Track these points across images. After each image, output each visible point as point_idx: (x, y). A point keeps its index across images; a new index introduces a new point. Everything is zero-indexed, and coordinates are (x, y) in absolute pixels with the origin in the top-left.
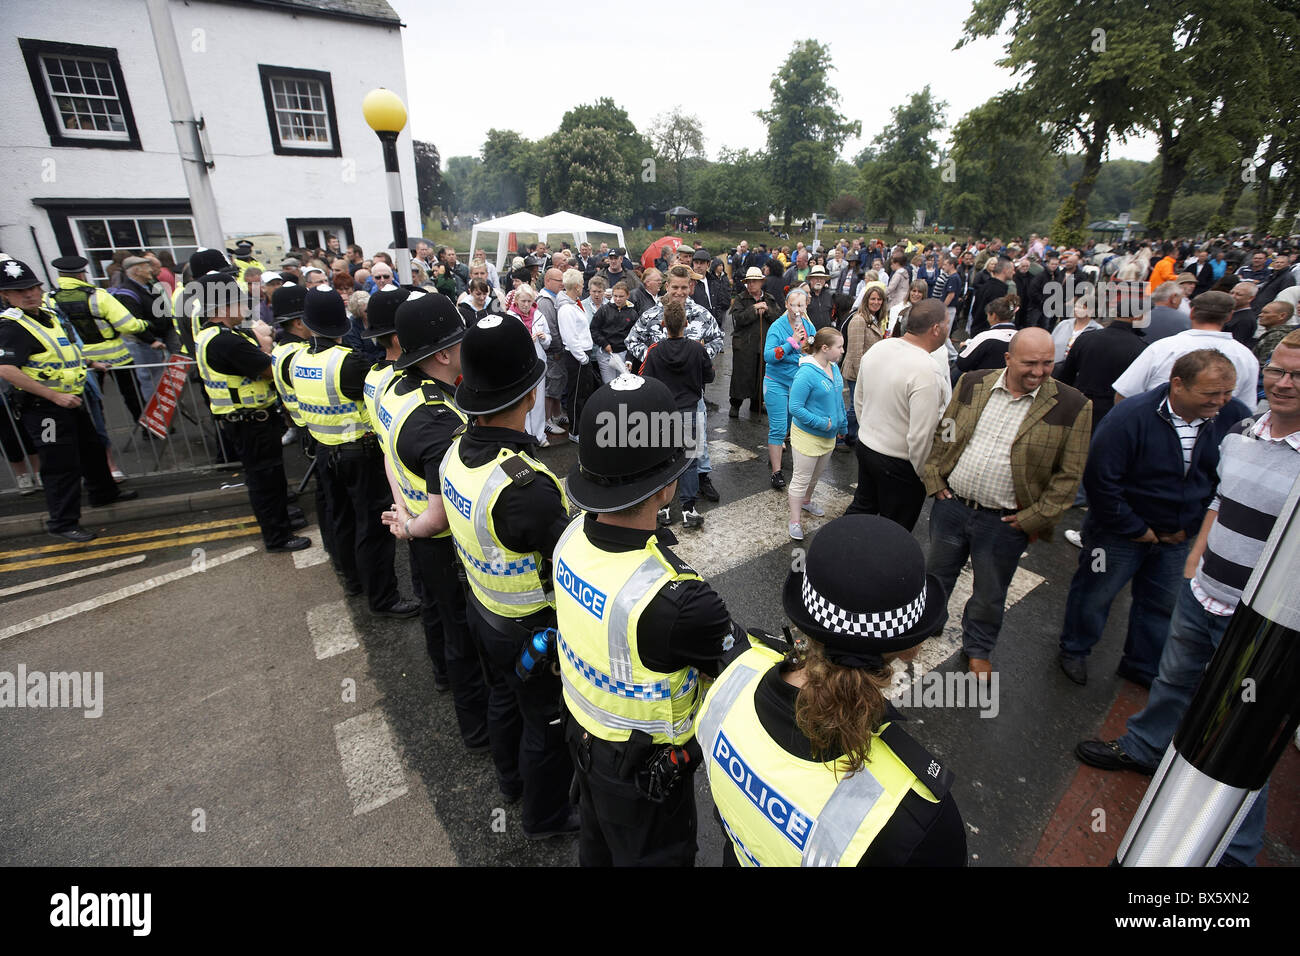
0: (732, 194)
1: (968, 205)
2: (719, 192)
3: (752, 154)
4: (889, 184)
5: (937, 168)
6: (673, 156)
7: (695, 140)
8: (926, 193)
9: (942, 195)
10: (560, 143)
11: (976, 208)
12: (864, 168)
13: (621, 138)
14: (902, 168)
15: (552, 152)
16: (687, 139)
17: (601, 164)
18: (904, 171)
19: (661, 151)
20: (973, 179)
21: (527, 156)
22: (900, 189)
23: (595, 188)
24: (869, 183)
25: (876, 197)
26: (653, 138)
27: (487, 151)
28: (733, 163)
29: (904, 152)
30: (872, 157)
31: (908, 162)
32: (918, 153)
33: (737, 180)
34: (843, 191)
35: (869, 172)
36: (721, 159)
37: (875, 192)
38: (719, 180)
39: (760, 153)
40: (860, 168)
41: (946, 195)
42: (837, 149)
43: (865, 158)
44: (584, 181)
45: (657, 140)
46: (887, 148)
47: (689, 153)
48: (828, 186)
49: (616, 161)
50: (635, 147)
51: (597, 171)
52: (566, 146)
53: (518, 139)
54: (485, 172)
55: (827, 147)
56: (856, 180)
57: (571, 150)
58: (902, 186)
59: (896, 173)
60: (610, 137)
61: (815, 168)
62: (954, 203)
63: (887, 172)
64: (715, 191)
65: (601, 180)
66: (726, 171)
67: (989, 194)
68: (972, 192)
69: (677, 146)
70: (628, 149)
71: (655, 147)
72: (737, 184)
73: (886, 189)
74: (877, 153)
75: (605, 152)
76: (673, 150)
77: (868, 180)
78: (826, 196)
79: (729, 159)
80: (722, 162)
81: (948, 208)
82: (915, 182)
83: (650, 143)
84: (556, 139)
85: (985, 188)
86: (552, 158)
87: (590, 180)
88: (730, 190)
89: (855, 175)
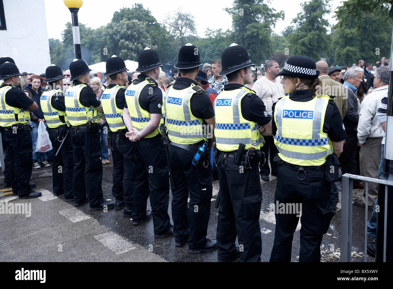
0: (214, 54)
1: (350, 53)
2: (207, 53)
3: (224, 32)
4: (303, 44)
5: (330, 35)
6: (179, 34)
7: (191, 25)
8: (326, 48)
9: (334, 49)
10: (113, 29)
11: (355, 55)
12: (289, 36)
13: (148, 25)
14: (310, 35)
15: (108, 34)
16: (186, 25)
17: (138, 40)
18: (311, 37)
19: (171, 32)
20: (352, 39)
21: (91, 37)
22: (310, 47)
23: (134, 53)
24: (292, 44)
25: (297, 52)
26: (166, 25)
27: (65, 35)
28: (214, 37)
29: (310, 27)
30: (292, 31)
31: (313, 32)
32: (318, 27)
33: (217, 46)
34: (278, 50)
35: (291, 39)
36: (206, 35)
37: (296, 49)
38: (206, 47)
39: (228, 31)
40: (286, 37)
41: (337, 49)
42: (272, 27)
43: (288, 32)
44: (128, 50)
45: (169, 26)
46: (300, 25)
47: (187, 33)
48: (269, 47)
49: (146, 38)
50: (156, 30)
51: (136, 44)
52: (116, 30)
53: (85, 28)
54: (64, 47)
55: (266, 26)
56: (284, 44)
57: (119, 32)
58: (311, 45)
59: (306, 38)
60: (142, 25)
61: (260, 37)
62: (342, 52)
63: (301, 38)
64: (204, 53)
65: (138, 49)
66: (210, 42)
67: (362, 46)
68: (352, 46)
69: (180, 29)
70: (152, 31)
71: (168, 30)
72: (217, 48)
73: (302, 47)
74: (295, 28)
75: (140, 33)
76: (179, 32)
77: (291, 43)
78: (268, 53)
79: (211, 35)
80: (208, 37)
81: (339, 56)
82: (318, 42)
83: (165, 27)
84: (110, 26)
85: (358, 43)
86: (108, 37)
87: (131, 49)
88: (213, 52)
89: (283, 41)
